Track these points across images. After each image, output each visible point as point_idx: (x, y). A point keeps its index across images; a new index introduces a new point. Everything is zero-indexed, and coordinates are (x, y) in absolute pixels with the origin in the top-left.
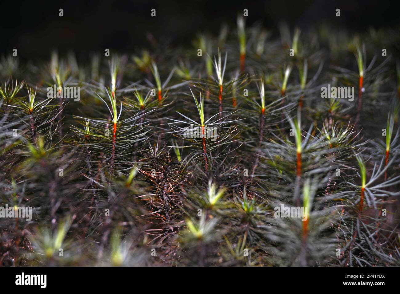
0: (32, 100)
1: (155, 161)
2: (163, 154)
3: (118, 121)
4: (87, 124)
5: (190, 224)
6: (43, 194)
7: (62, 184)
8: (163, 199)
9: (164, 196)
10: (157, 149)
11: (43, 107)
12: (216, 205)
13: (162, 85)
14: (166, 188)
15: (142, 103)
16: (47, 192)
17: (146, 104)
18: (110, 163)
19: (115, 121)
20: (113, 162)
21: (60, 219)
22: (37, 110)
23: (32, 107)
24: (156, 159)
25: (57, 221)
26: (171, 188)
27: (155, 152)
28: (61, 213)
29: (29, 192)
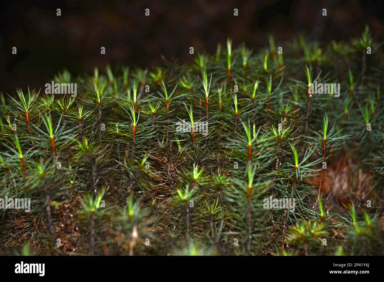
0: (80, 112)
1: (162, 150)
2: (167, 145)
3: (136, 125)
4: (117, 126)
5: (179, 192)
6: (88, 174)
7: (100, 168)
8: (168, 175)
9: (169, 173)
10: (163, 142)
11: (88, 116)
12: (198, 179)
13: (168, 96)
14: (169, 168)
15: (153, 111)
16: (91, 173)
17: (156, 111)
18: (132, 152)
19: (135, 125)
20: (133, 152)
21: (99, 190)
22: (84, 118)
23: (81, 117)
24: (162, 148)
25: (97, 191)
26: (173, 168)
27: (161, 145)
28: (99, 186)
29: (80, 173)
